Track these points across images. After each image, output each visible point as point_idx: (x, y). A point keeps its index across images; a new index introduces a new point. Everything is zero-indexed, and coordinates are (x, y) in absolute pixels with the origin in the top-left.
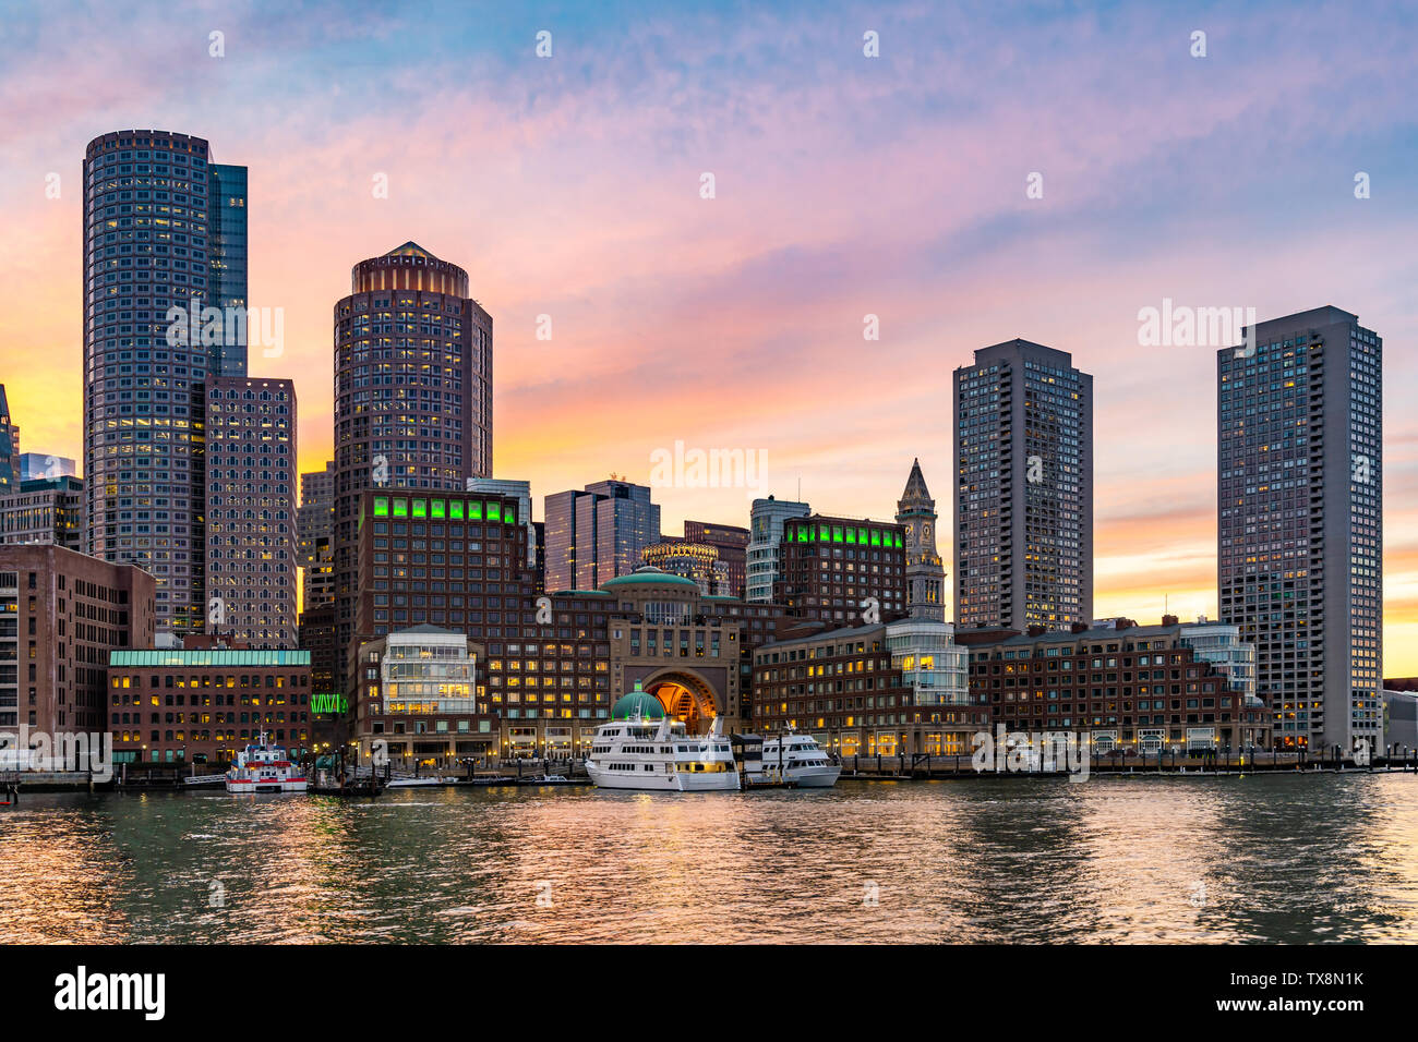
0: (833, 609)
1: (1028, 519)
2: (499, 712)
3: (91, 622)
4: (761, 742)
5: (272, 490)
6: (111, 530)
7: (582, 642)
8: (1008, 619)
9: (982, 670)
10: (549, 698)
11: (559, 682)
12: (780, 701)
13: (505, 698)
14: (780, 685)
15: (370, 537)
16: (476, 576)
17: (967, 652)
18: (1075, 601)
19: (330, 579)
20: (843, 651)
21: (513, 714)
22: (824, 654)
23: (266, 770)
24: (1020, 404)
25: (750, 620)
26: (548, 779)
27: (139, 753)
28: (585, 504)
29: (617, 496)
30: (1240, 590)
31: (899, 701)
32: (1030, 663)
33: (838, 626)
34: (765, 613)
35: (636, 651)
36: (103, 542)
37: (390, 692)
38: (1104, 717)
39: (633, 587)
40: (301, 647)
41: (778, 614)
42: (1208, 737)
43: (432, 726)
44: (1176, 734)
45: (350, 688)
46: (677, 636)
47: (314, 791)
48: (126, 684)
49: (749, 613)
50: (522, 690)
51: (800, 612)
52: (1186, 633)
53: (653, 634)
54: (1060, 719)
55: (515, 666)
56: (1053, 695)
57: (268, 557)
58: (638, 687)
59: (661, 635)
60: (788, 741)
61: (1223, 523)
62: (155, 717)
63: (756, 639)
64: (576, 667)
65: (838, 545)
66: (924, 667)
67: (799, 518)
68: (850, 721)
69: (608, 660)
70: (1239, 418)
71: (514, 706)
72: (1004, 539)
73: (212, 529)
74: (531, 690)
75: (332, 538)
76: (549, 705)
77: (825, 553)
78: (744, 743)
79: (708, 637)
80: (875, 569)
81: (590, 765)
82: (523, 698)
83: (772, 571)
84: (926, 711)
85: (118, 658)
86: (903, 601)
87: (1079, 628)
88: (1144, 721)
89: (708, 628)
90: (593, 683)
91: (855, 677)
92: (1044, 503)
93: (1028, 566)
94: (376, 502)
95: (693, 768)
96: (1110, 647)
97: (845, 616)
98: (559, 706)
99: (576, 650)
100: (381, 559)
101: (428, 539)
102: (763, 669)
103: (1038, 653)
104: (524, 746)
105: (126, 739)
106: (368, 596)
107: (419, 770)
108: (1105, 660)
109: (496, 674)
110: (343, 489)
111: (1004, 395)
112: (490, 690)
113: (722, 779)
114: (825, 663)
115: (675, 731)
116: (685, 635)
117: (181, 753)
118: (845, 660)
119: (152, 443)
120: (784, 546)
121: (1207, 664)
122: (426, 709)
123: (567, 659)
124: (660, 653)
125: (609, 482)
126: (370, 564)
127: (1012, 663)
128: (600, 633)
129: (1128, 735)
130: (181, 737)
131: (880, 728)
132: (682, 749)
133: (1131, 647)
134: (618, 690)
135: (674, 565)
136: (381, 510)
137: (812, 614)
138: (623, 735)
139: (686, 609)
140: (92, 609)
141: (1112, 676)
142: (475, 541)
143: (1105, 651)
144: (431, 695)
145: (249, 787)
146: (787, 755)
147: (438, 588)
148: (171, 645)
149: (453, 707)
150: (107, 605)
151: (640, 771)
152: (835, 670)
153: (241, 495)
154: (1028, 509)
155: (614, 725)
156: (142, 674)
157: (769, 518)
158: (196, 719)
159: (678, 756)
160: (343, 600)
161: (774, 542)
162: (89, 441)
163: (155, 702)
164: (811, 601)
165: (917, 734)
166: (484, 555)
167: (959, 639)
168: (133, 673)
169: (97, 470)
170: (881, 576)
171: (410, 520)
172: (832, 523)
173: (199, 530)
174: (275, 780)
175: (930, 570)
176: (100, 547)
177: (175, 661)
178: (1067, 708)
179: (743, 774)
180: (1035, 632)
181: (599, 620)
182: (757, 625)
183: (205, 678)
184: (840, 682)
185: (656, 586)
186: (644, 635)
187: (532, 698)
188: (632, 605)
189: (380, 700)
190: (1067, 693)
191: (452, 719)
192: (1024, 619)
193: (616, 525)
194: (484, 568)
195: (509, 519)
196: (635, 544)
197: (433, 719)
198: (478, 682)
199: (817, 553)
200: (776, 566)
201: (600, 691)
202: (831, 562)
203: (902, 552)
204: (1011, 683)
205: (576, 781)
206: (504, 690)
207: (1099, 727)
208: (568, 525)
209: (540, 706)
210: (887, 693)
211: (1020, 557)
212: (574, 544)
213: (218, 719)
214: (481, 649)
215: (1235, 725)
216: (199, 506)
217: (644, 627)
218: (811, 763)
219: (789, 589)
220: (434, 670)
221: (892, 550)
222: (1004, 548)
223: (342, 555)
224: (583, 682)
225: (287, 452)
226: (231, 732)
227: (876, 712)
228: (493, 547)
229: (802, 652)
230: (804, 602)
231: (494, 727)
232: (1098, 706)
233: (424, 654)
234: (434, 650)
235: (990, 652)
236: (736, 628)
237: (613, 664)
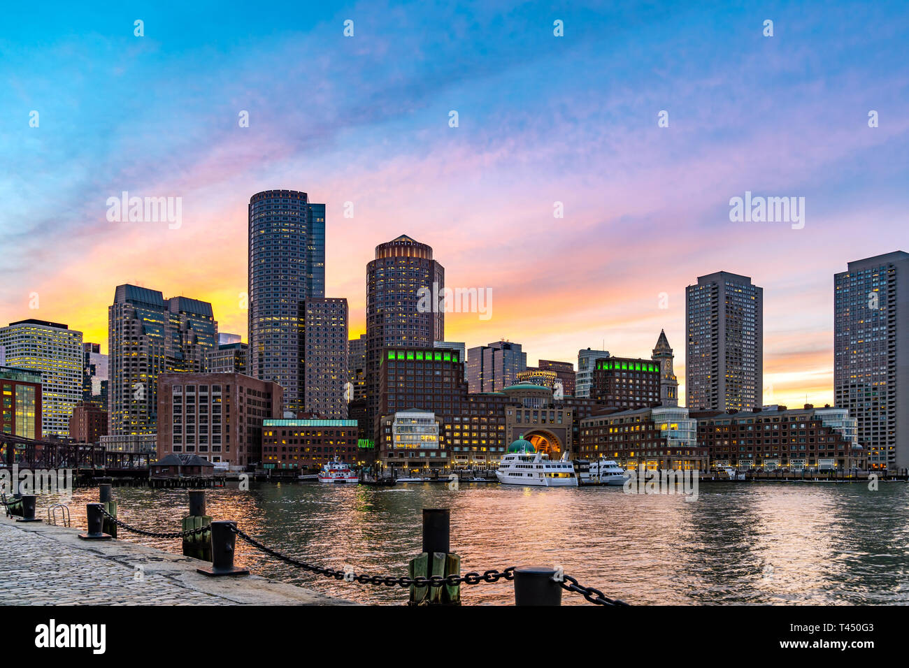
0: (621, 401)
1: (727, 357)
2: (450, 448)
3: (254, 407)
4: (589, 464)
5: (336, 347)
6: (261, 366)
7: (491, 416)
8: (716, 406)
9: (703, 430)
10: (475, 442)
11: (480, 435)
12: (594, 444)
13: (452, 442)
14: (594, 437)
15: (386, 369)
16: (438, 386)
17: (696, 421)
18: (753, 397)
19: (363, 388)
20: (628, 421)
21: (457, 449)
22: (618, 422)
23: (338, 473)
24: (723, 303)
25: (578, 406)
26: (475, 479)
27: (276, 464)
28: (488, 353)
29: (504, 349)
30: (847, 391)
31: (659, 445)
32: (729, 427)
33: (625, 409)
34: (586, 403)
35: (519, 421)
36: (257, 372)
37: (397, 439)
38: (771, 453)
39: (518, 391)
40: (350, 418)
41: (593, 403)
42: (832, 463)
43: (418, 455)
44: (812, 462)
45: (376, 436)
46: (540, 413)
47: (362, 482)
48: (271, 434)
49: (578, 403)
50: (461, 438)
51: (605, 402)
52: (818, 413)
53: (527, 413)
54: (746, 454)
55: (458, 427)
56: (742, 442)
57: (335, 378)
58: (521, 437)
59: (532, 413)
60: (603, 463)
61: (837, 359)
62: (284, 449)
63: (581, 415)
64: (488, 428)
65: (624, 371)
66: (673, 429)
67: (604, 358)
68: (632, 454)
69: (504, 425)
70: (846, 307)
71: (457, 445)
72: (714, 367)
73: (308, 365)
74: (466, 438)
75: (364, 369)
76: (475, 445)
77: (617, 375)
78: (579, 464)
79: (556, 414)
80: (644, 382)
81: (498, 473)
82: (461, 442)
83: (589, 383)
84: (674, 450)
85: (268, 423)
86: (659, 397)
87: (757, 410)
88: (793, 455)
89: (556, 410)
90: (497, 435)
91: (635, 433)
92: (736, 350)
93: (727, 381)
94: (389, 353)
95: (553, 476)
96: (774, 419)
97: (628, 404)
98: (479, 446)
99: (488, 420)
100: (391, 379)
101: (415, 370)
102: (585, 430)
103: (734, 422)
104: (462, 464)
105: (270, 458)
106: (385, 396)
107: (410, 475)
108: (772, 425)
109: (448, 431)
110: (371, 347)
111: (714, 298)
112: (446, 438)
113: (568, 480)
114: (619, 427)
115: (544, 458)
116: (544, 413)
117: (296, 465)
118: (629, 426)
119: (280, 328)
120: (595, 372)
121: (830, 428)
122: (415, 447)
123: (484, 424)
124: (531, 421)
125: (500, 342)
126: (386, 381)
127: (719, 427)
128: (500, 412)
129: (785, 462)
130: (296, 458)
131: (649, 457)
132: (547, 467)
133: (786, 419)
134: (510, 439)
135: (534, 380)
136: (392, 357)
137: (611, 403)
138: (516, 461)
139: (544, 401)
140: (255, 401)
141: (775, 434)
142: (437, 370)
143: (772, 421)
144: (417, 440)
145: (331, 481)
146: (602, 470)
147: (419, 392)
148: (291, 417)
149: (427, 446)
150: (262, 399)
151: (525, 476)
152: (624, 430)
153: (322, 350)
154: (727, 353)
155: (512, 455)
156: (278, 429)
157: (588, 358)
158: (303, 449)
159: (545, 470)
160: (370, 397)
161: (591, 369)
162: (251, 327)
163: (284, 442)
164: (610, 397)
165: (669, 461)
166: (442, 377)
167: (691, 415)
168: (274, 429)
169: (254, 340)
170: (648, 386)
171: (406, 361)
172: (621, 361)
173: (302, 366)
174: (343, 478)
175: (670, 382)
176: (256, 374)
177: (293, 424)
178: (750, 449)
179: (579, 478)
180: (732, 412)
181: (501, 406)
182: (582, 408)
183: (308, 432)
184: (627, 435)
185: (529, 391)
186: (523, 414)
187: (466, 442)
188: (517, 399)
189: (392, 442)
190: (750, 441)
191: (428, 451)
192: (725, 405)
193: (504, 362)
194: (443, 382)
195: (455, 360)
196: (513, 370)
197: (418, 451)
198: (440, 435)
199: (613, 375)
200: (591, 381)
201: (501, 439)
202: (621, 379)
203: (659, 374)
204: (719, 436)
205: (491, 480)
206: (453, 438)
207: (769, 458)
208: (479, 362)
209: (470, 446)
210: (652, 441)
211: (723, 375)
212: (482, 371)
213: (314, 450)
214: (442, 419)
215: (846, 458)
216: (302, 355)
217: (523, 409)
218: (615, 474)
219: (599, 391)
220: (418, 429)
221: (653, 373)
222: (713, 372)
223: (369, 377)
224: (492, 435)
225: (344, 331)
226: (319, 456)
227: (646, 450)
228: (447, 373)
229: (606, 422)
230: (606, 397)
231: (449, 455)
232: (767, 448)
233: (414, 422)
234: (418, 420)
235: (707, 422)
236: (571, 410)
237: (507, 426)
